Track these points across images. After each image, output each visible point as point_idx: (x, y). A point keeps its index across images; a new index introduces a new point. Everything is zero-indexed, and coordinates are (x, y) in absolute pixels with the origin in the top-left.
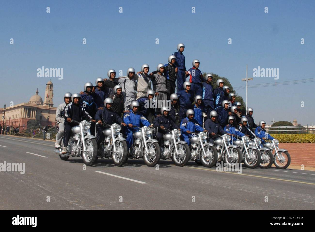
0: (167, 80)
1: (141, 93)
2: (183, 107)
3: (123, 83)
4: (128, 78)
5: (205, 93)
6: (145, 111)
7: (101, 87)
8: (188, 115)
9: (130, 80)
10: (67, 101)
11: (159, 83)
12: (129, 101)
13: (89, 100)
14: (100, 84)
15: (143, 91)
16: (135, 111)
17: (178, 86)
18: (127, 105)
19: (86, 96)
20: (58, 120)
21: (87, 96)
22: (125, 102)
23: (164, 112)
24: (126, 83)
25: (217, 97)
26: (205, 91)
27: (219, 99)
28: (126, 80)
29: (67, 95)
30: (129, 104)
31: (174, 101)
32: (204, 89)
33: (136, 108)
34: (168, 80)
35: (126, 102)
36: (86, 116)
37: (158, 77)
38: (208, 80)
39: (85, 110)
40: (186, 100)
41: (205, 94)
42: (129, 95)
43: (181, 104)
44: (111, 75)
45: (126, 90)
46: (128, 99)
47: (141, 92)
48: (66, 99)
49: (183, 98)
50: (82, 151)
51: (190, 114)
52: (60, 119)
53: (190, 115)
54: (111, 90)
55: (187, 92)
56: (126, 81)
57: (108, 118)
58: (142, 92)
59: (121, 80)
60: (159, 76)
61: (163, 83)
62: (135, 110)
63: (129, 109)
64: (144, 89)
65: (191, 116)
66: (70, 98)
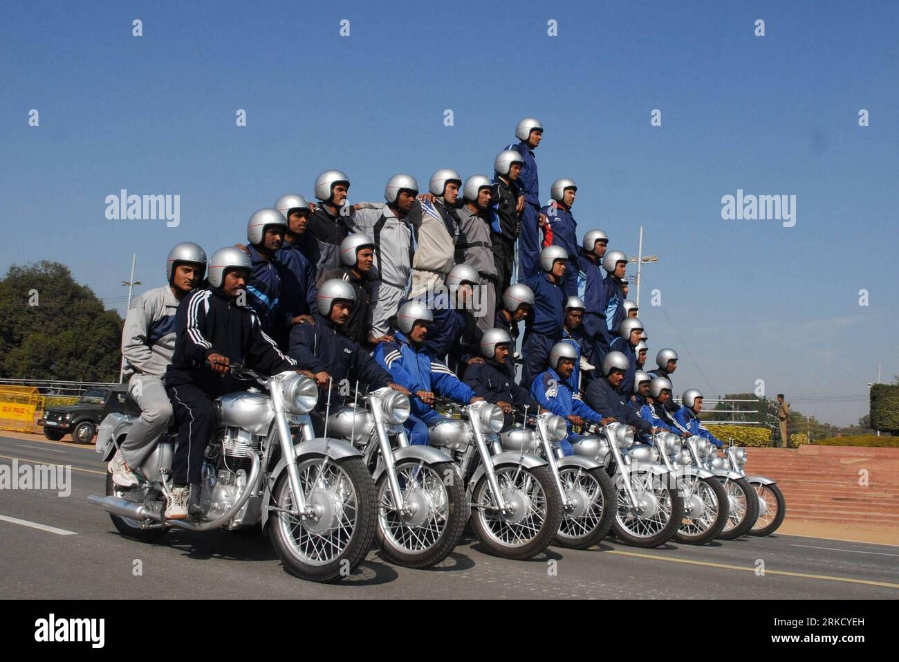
0: (493, 233)
1: (432, 273)
2: (542, 333)
3: (372, 230)
4: (389, 213)
5: (586, 291)
6: (441, 341)
7: (299, 232)
8: (555, 362)
9: (397, 220)
10: (183, 282)
11: (474, 241)
12: (393, 300)
13: (268, 284)
14: (298, 223)
15: (439, 266)
16: (419, 340)
17: (522, 261)
18: (384, 314)
19: (260, 267)
20: (136, 359)
21: (264, 268)
22: (379, 302)
23: (498, 350)
24: (384, 232)
25: (609, 306)
26: (584, 284)
27: (613, 313)
28: (383, 220)
29: (187, 254)
30: (393, 311)
31: (521, 311)
32: (582, 279)
33: (424, 329)
34: (498, 234)
35: (380, 304)
36: (266, 352)
37: (469, 221)
38: (596, 251)
39: (260, 323)
40: (553, 308)
41: (585, 295)
42: (393, 278)
43: (536, 322)
44: (335, 191)
45: (382, 257)
46: (391, 294)
47: (429, 270)
48: (180, 272)
49: (544, 302)
50: (272, 508)
51: (563, 359)
52: (145, 354)
53: (562, 361)
54: (331, 250)
55: (553, 283)
56: (386, 225)
57: (335, 362)
58: (435, 271)
59: (367, 217)
60: (474, 217)
61: (486, 245)
62: (420, 336)
63: (389, 331)
64: (444, 259)
65: (565, 365)
66: (199, 267)
